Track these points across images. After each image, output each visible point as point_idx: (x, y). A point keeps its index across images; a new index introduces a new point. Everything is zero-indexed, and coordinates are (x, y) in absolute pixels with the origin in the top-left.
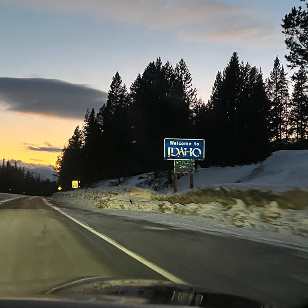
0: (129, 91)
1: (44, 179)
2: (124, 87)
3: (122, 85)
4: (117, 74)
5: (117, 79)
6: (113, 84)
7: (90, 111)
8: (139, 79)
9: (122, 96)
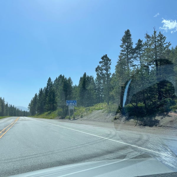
0: (53, 83)
1: (23, 111)
2: (52, 82)
3: (51, 81)
4: (50, 78)
5: (50, 79)
6: (48, 81)
7: (41, 89)
8: (57, 79)
9: (51, 84)
